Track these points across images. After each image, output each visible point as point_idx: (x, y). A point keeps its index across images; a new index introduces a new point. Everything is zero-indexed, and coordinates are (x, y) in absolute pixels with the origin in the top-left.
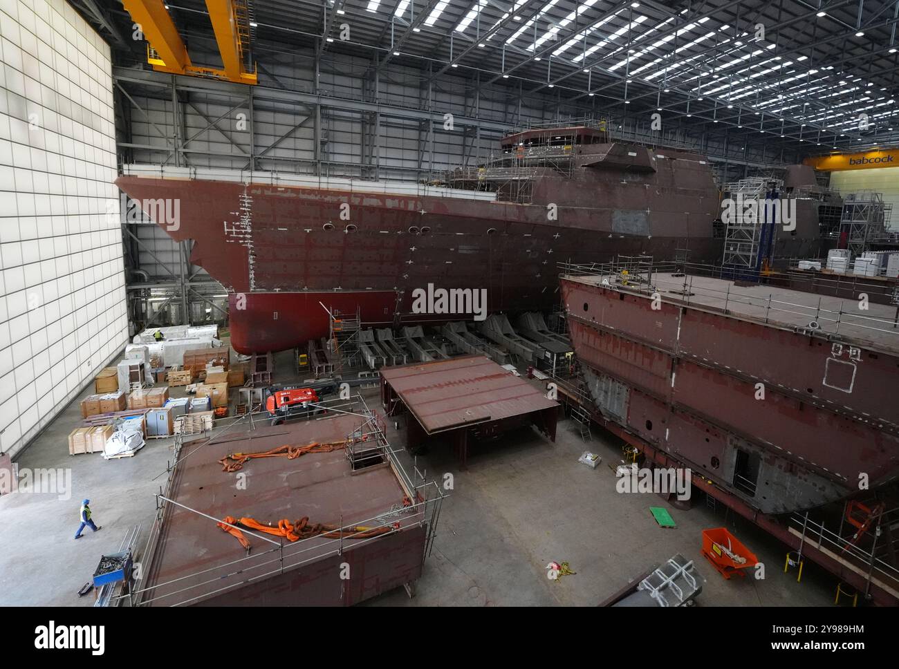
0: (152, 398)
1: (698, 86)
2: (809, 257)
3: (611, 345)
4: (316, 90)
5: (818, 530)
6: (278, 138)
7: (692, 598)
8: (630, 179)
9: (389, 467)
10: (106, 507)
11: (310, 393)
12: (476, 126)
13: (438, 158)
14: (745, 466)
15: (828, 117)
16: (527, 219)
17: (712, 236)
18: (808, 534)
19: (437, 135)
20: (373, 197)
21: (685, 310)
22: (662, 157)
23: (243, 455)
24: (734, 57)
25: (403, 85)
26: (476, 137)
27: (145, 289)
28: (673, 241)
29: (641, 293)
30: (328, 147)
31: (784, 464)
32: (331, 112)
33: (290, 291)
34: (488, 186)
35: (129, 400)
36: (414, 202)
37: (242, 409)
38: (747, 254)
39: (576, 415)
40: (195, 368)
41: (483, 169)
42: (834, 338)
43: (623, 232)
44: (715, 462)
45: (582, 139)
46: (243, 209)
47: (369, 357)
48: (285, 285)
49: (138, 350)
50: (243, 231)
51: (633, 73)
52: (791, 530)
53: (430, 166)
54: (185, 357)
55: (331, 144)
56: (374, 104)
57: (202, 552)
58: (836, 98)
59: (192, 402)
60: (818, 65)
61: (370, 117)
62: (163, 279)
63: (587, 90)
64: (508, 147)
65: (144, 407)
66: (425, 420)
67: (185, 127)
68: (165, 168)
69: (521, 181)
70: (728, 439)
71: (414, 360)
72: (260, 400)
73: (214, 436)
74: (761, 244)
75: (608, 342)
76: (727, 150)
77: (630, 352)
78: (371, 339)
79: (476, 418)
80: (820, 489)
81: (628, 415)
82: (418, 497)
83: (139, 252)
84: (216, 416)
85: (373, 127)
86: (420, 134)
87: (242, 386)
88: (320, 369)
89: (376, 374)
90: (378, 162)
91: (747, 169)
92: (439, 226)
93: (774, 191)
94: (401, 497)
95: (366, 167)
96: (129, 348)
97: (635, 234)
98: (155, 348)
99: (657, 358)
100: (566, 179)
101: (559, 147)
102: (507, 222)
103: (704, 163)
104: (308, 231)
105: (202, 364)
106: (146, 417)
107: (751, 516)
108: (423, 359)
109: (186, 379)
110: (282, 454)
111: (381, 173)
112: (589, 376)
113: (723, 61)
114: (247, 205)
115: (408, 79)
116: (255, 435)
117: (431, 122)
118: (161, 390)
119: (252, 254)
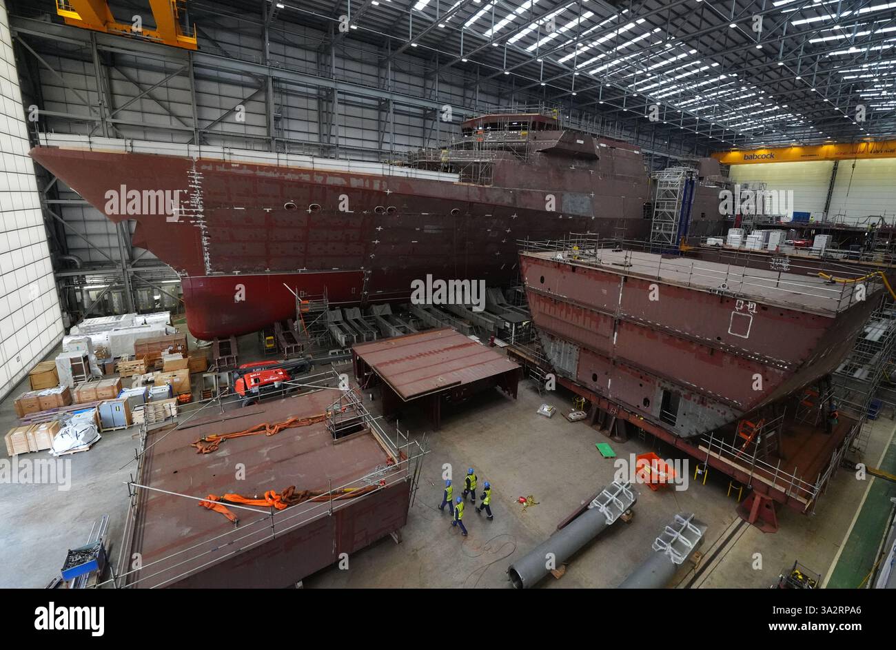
0: (103, 390)
1: (633, 83)
2: (714, 235)
3: (564, 312)
4: (266, 60)
5: (719, 444)
6: (224, 112)
7: (629, 508)
8: (578, 165)
9: (370, 433)
10: (64, 503)
11: (281, 373)
12: (436, 109)
13: (398, 139)
14: (669, 403)
15: (731, 119)
16: (488, 200)
17: (642, 218)
18: (713, 449)
19: (398, 116)
20: (337, 176)
21: (626, 278)
22: (604, 145)
23: (217, 436)
24: (663, 58)
25: (361, 61)
26: (436, 120)
27: (78, 276)
28: (612, 221)
29: (590, 265)
30: (282, 123)
31: (698, 398)
32: (284, 86)
33: (250, 273)
34: (450, 167)
35: (75, 394)
36: (379, 181)
37: (207, 393)
38: (669, 232)
39: (534, 375)
40: (149, 357)
41: (445, 151)
42: (737, 295)
43: (571, 213)
44: (646, 402)
45: (537, 125)
46: (193, 186)
47: (339, 336)
48: (245, 267)
49: (79, 342)
50: (194, 210)
51: (579, 66)
52: (701, 447)
53: (391, 147)
54: (136, 346)
55: (285, 121)
56: (329, 79)
57: (186, 531)
58: (737, 102)
59: (151, 391)
60: (727, 71)
61: (327, 94)
62: (100, 265)
63: (539, 80)
64: (468, 131)
65: (94, 400)
66: (400, 388)
67: (111, 94)
68: (93, 139)
69: (483, 163)
70: (657, 383)
71: (383, 335)
72: (226, 384)
73: (182, 422)
74: (680, 223)
75: (562, 310)
76: (654, 143)
77: (580, 317)
78: (340, 318)
79: (448, 384)
80: (722, 413)
81: (577, 372)
82: (401, 455)
83: (66, 236)
84: (179, 403)
85: (330, 104)
86: (379, 114)
87: (205, 372)
88: (289, 350)
89: (347, 352)
90: (337, 141)
91: (669, 160)
92: (405, 206)
93: (691, 178)
94: (385, 459)
95: (325, 146)
96: (66, 340)
97: (581, 215)
98: (99, 339)
99: (602, 319)
100: (523, 163)
101: (515, 132)
102: (470, 203)
103: (638, 152)
104: (268, 210)
105: (156, 352)
106: (99, 409)
107: (671, 441)
108: (393, 334)
109: (140, 368)
110: (260, 432)
111: (341, 153)
112: (545, 340)
113: (655, 62)
114: (196, 182)
115: (365, 56)
116: (229, 416)
117: (391, 103)
118: (113, 381)
119: (206, 235)
